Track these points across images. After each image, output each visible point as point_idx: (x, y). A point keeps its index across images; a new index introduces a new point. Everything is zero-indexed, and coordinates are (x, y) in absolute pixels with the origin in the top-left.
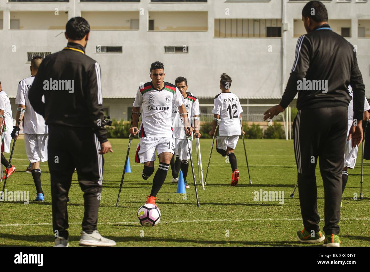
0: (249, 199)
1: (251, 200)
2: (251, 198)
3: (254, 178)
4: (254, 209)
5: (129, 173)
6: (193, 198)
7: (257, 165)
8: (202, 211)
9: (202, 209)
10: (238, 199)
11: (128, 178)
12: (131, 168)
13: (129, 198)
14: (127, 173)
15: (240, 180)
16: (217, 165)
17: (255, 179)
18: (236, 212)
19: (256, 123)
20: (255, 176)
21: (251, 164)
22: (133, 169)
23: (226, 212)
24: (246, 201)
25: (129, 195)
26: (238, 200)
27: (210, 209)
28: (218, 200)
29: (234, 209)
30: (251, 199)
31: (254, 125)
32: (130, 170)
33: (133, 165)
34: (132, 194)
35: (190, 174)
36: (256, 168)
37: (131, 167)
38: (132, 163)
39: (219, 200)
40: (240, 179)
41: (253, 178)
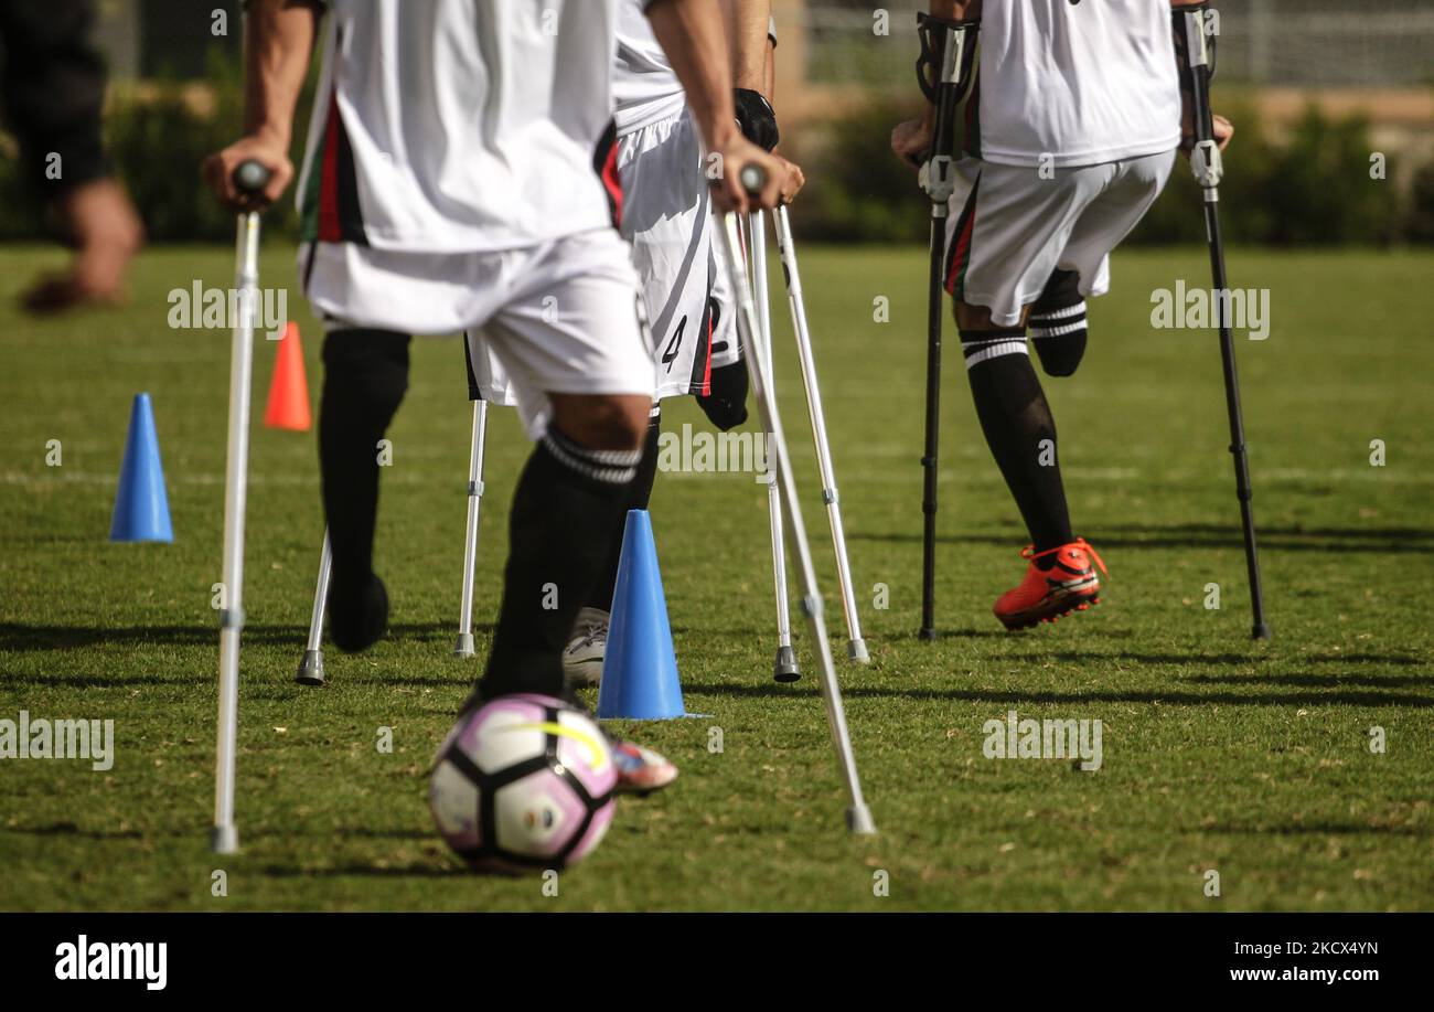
0: (1264, 767)
1: (1283, 777)
2: (1286, 762)
3: (1319, 585)
4: (1320, 858)
5: (157, 546)
6: (753, 763)
7: (1338, 475)
8: (832, 870)
9: (832, 851)
10: (1163, 770)
11: (143, 587)
12: (170, 498)
13: (148, 765)
14: (136, 549)
15: (1186, 601)
16: (966, 478)
17: (1326, 593)
18: (1148, 880)
19: (1337, 105)
20: (1326, 574)
21: (1286, 465)
22: (194, 508)
23: (1050, 878)
24: (1239, 782)
25: (154, 739)
26: (1164, 778)
27: (903, 851)
28: (980, 778)
29: (1127, 853)
30: (1288, 769)
31: (1313, 125)
32: (167, 519)
33: (191, 479)
34: (178, 730)
35: (724, 556)
36: (1331, 499)
37: (174, 490)
38: (183, 461)
39: (989, 778)
40: (1185, 594)
41: (1306, 585)
